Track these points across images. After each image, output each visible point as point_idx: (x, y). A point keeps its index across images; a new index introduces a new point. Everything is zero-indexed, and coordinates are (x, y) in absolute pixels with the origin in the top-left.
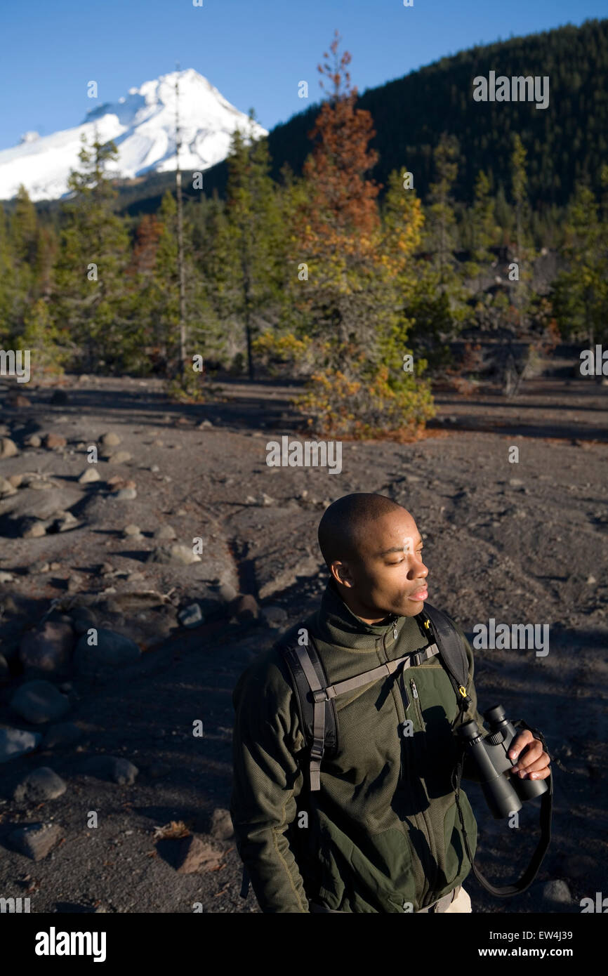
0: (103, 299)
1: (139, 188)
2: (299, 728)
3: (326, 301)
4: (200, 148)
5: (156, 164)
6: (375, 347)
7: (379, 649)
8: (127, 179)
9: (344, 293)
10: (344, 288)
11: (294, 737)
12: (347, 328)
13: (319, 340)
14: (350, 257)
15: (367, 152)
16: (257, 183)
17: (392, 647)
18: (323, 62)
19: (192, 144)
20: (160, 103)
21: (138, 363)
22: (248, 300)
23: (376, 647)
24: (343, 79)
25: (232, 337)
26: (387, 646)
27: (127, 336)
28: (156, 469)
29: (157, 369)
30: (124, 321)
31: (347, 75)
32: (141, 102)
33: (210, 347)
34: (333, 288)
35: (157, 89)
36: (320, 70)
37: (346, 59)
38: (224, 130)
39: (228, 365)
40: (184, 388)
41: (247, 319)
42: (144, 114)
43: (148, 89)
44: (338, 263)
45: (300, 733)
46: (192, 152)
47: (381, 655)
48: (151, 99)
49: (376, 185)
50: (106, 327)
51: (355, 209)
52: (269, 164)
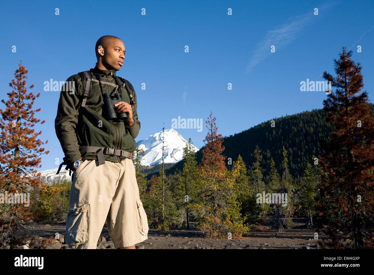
1: (152, 170)
3: (209, 193)
4: (175, 156)
5: (158, 161)
6: (226, 209)
9: (215, 190)
12: (216, 202)
13: (207, 206)
14: (216, 179)
15: (222, 146)
16: (192, 163)
18: (207, 120)
19: (172, 154)
20: (161, 140)
24: (213, 125)
25: (182, 216)
28: (151, 244)
31: (215, 124)
32: (154, 139)
34: (211, 188)
35: (160, 135)
36: (206, 123)
37: (215, 119)
42: (155, 144)
43: (157, 135)
44: (212, 181)
46: (171, 157)
48: (157, 138)
49: (225, 156)
51: (217, 163)
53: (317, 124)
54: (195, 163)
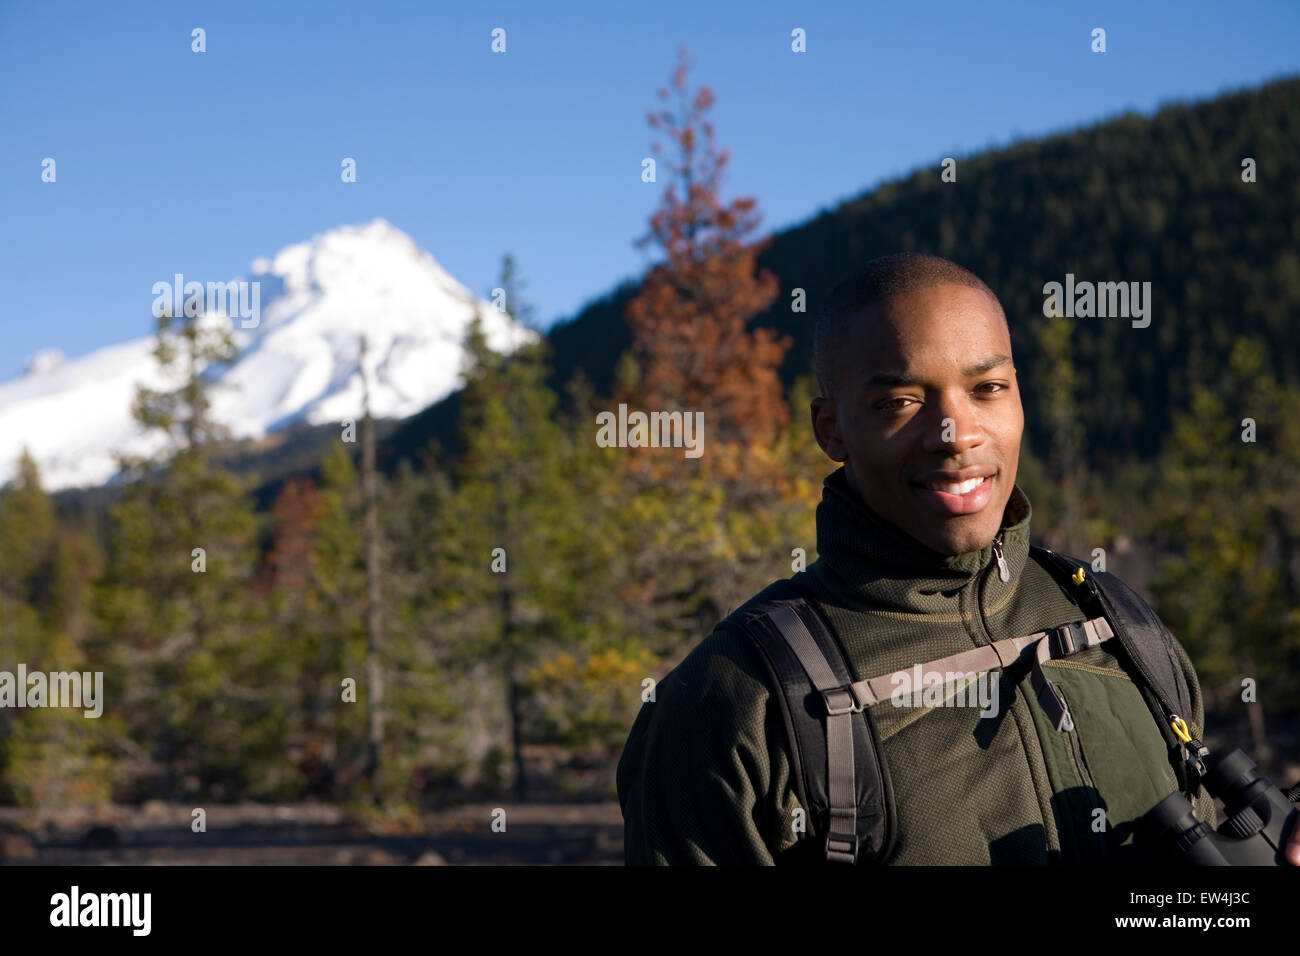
0: (198, 644)
1: (270, 457)
2: (792, 784)
3: (683, 580)
4: (397, 373)
5: (307, 408)
7: (969, 616)
8: (247, 441)
9: (723, 559)
10: (721, 547)
11: (780, 805)
14: (730, 484)
15: (757, 275)
17: (1001, 617)
18: (658, 106)
19: (383, 367)
20: (315, 288)
21: (273, 776)
22: (509, 629)
23: (962, 611)
24: (699, 137)
25: (476, 717)
26: (988, 612)
27: (247, 723)
29: (318, 783)
30: (245, 692)
31: (708, 130)
32: (274, 288)
33: (429, 741)
34: (697, 546)
35: (311, 263)
36: (652, 121)
37: (705, 100)
38: (446, 336)
39: (471, 776)
40: (378, 802)
41: (508, 668)
42: (282, 309)
44: (706, 497)
45: (793, 798)
47: (974, 630)
48: (297, 280)
50: (204, 705)
51: (733, 385)
52: (546, 361)
53: (1183, 180)
54: (540, 401)
